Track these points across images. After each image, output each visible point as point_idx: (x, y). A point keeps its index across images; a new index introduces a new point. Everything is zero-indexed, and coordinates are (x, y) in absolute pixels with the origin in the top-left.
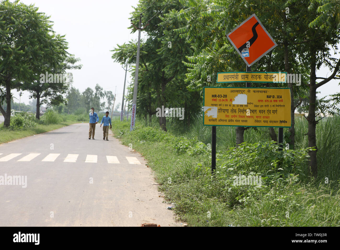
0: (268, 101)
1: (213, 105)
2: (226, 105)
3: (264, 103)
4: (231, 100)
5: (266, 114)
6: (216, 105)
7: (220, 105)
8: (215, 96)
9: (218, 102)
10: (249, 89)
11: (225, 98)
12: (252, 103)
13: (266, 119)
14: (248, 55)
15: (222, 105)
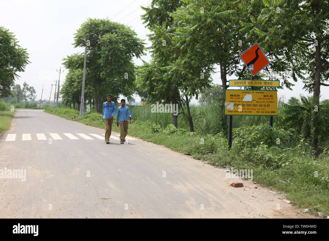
0: (264, 99)
1: (230, 101)
2: (239, 102)
3: (262, 100)
4: (242, 98)
5: (263, 107)
6: (233, 101)
7: (235, 101)
8: (232, 95)
9: (234, 100)
10: (254, 91)
11: (238, 97)
12: (255, 100)
13: (263, 111)
14: (253, 69)
15: (236, 102)
